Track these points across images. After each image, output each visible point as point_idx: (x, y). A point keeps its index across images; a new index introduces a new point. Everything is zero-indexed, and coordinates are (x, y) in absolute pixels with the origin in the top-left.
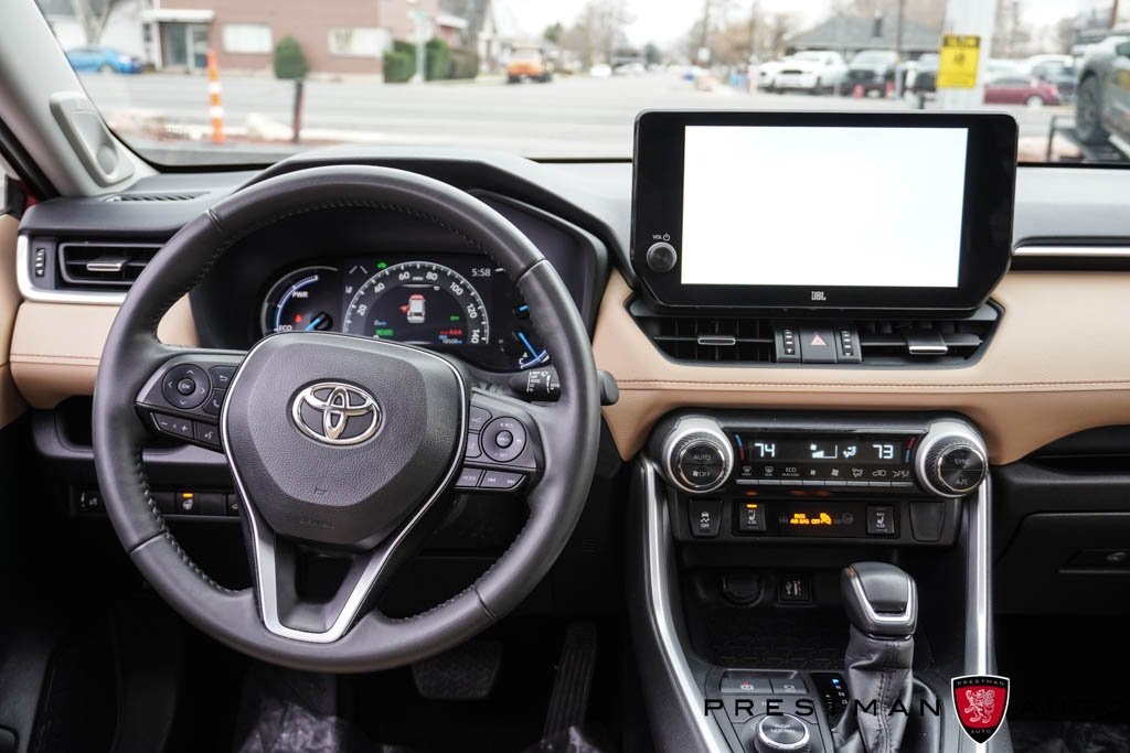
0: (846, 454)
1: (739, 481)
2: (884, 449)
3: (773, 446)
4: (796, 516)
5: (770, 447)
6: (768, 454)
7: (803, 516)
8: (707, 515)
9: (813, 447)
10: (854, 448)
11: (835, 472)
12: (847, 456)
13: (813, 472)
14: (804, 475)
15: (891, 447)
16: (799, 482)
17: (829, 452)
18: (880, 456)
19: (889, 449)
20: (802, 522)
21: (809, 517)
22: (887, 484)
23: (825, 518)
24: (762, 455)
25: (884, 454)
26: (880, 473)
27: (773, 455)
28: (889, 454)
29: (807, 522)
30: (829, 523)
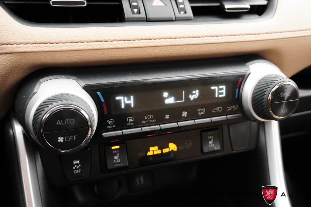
0: (192, 97)
1: (105, 134)
2: (220, 89)
3: (132, 97)
4: (151, 149)
5: (129, 99)
6: (128, 106)
7: (156, 148)
8: (78, 162)
9: (165, 94)
10: (197, 91)
11: (185, 114)
12: (192, 99)
13: (167, 117)
14: (161, 120)
15: (224, 87)
16: (157, 127)
17: (178, 98)
18: (216, 96)
19: (222, 89)
20: (156, 153)
21: (161, 148)
22: (224, 117)
23: (173, 147)
24: (123, 107)
25: (219, 94)
26: (217, 109)
27: (132, 106)
28: (222, 93)
29: (159, 152)
30: (176, 150)
